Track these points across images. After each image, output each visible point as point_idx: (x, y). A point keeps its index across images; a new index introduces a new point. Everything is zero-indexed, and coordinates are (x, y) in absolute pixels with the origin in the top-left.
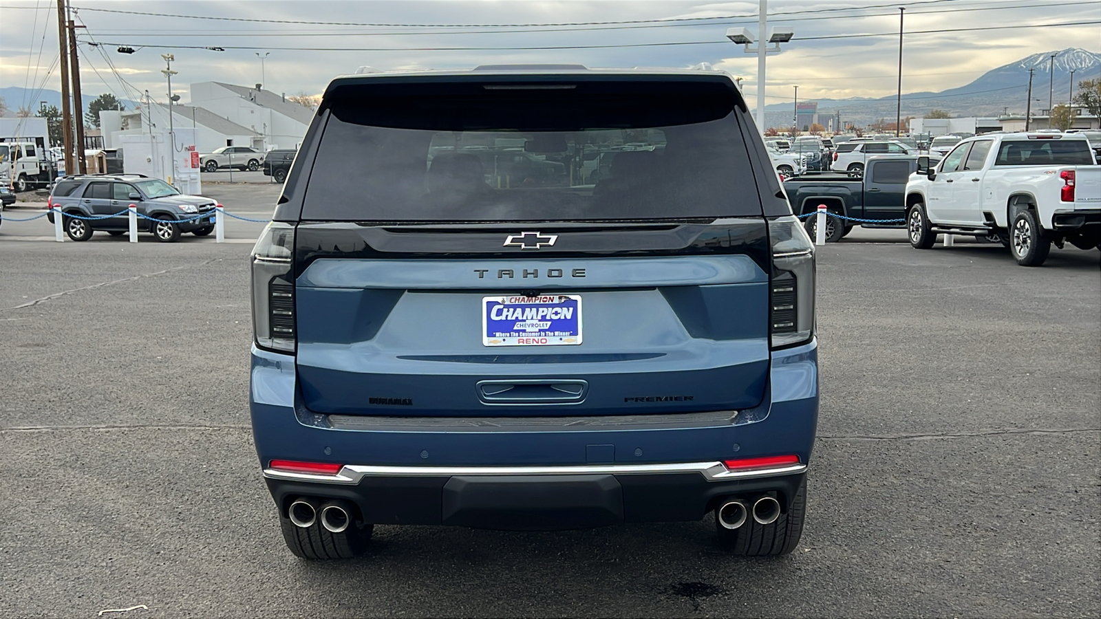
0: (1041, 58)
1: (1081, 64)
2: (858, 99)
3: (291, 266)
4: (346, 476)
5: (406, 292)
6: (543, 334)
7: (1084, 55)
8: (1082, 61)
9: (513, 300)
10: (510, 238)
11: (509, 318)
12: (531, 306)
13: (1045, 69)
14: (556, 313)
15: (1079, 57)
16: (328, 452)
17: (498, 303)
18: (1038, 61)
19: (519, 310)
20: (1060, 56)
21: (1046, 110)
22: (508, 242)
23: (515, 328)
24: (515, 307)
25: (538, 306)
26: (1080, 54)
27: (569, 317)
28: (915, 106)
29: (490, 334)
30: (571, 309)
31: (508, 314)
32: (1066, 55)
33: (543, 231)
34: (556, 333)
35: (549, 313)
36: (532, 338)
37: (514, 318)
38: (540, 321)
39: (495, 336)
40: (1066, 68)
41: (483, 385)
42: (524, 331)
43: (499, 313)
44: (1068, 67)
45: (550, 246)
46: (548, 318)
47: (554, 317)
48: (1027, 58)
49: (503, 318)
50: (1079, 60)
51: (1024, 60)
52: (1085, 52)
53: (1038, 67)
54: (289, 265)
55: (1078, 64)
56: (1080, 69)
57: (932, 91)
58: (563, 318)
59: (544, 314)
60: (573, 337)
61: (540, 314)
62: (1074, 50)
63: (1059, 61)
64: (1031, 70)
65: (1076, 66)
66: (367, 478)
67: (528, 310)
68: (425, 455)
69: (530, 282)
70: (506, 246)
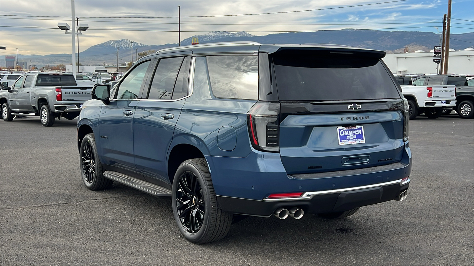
0: (112, 42)
1: (128, 46)
2: (34, 55)
3: (277, 119)
4: (307, 195)
5: (314, 127)
6: (354, 140)
7: (129, 42)
8: (128, 44)
9: (346, 128)
10: (349, 106)
11: (345, 135)
12: (350, 130)
13: (114, 47)
14: (357, 132)
15: (127, 43)
16: (300, 188)
17: (341, 130)
18: (111, 44)
19: (347, 132)
20: (120, 42)
21: (122, 64)
22: (349, 107)
23: (347, 138)
24: (346, 131)
25: (352, 130)
26: (128, 42)
27: (360, 134)
28: (61, 59)
29: (341, 141)
30: (361, 131)
31: (345, 133)
32: (122, 42)
33: (358, 103)
34: (358, 139)
35: (355, 132)
36: (352, 141)
37: (346, 135)
38: (353, 135)
39: (342, 141)
40: (122, 47)
41: (344, 159)
42: (350, 139)
43: (342, 133)
44: (123, 46)
45: (360, 108)
46: (355, 134)
47: (357, 134)
48: (107, 42)
49: (343, 135)
50: (127, 44)
51: (106, 43)
52: (129, 41)
53: (111, 46)
54: (277, 118)
55: (127, 46)
56: (128, 48)
57: (68, 54)
58: (359, 134)
59: (354, 133)
60: (363, 140)
61: (353, 133)
62: (125, 40)
63: (120, 44)
64: (118, 47)
65: (126, 46)
66: (315, 196)
67: (350, 131)
68: (334, 185)
69: (349, 122)
70: (349, 109)
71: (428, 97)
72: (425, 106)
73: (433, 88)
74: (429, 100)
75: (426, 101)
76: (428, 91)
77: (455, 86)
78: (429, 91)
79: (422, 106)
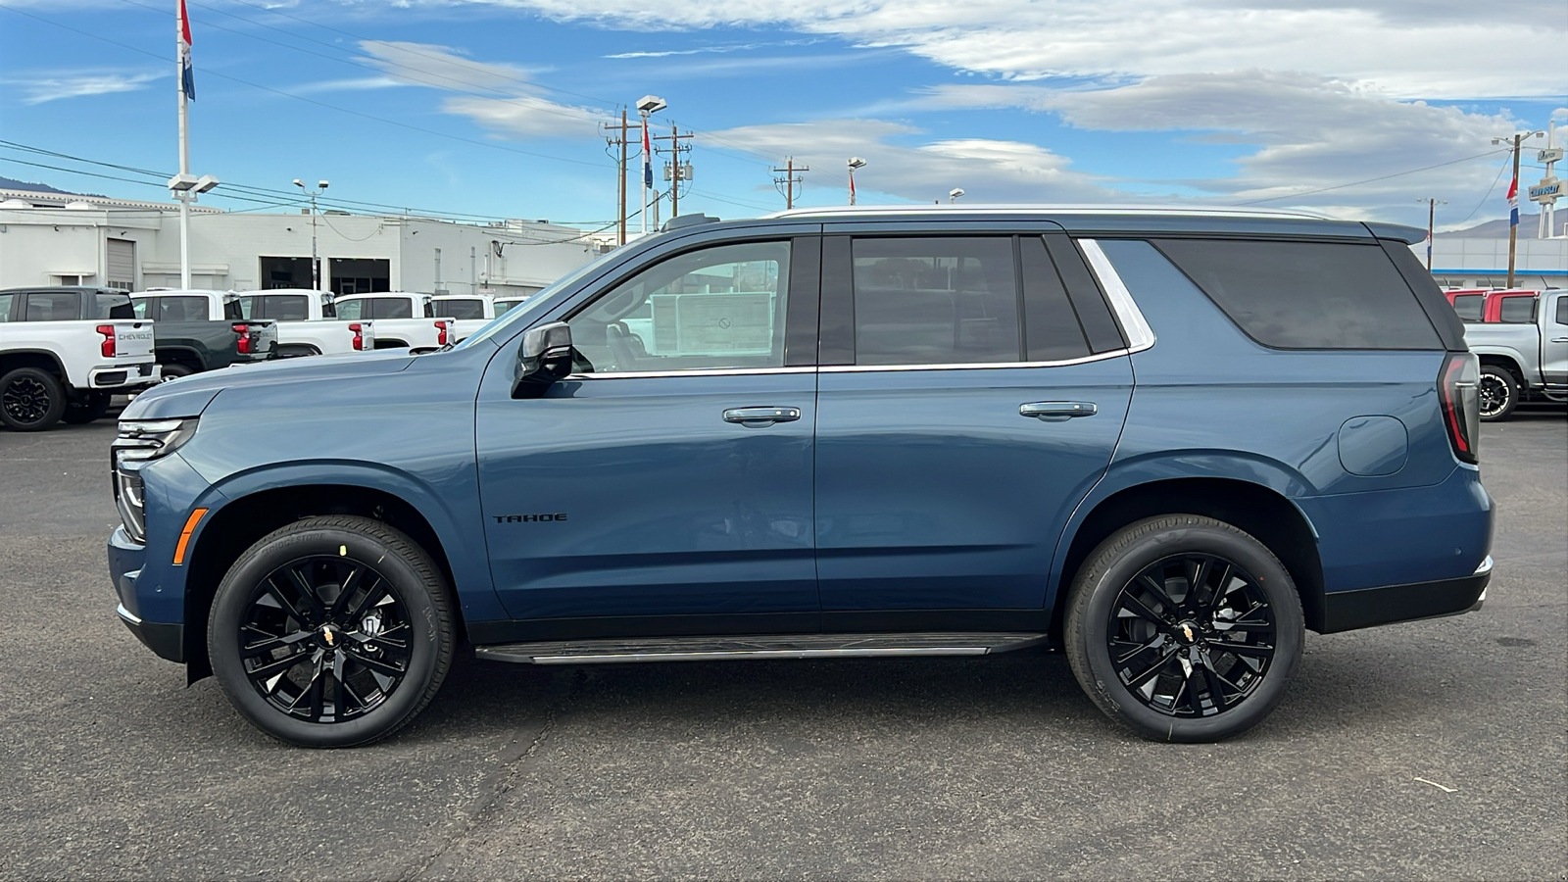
71: (104, 355)
72: (97, 384)
73: (115, 328)
74: (109, 364)
75: (97, 368)
76: (100, 338)
77: (151, 321)
78: (104, 336)
79: (86, 386)
